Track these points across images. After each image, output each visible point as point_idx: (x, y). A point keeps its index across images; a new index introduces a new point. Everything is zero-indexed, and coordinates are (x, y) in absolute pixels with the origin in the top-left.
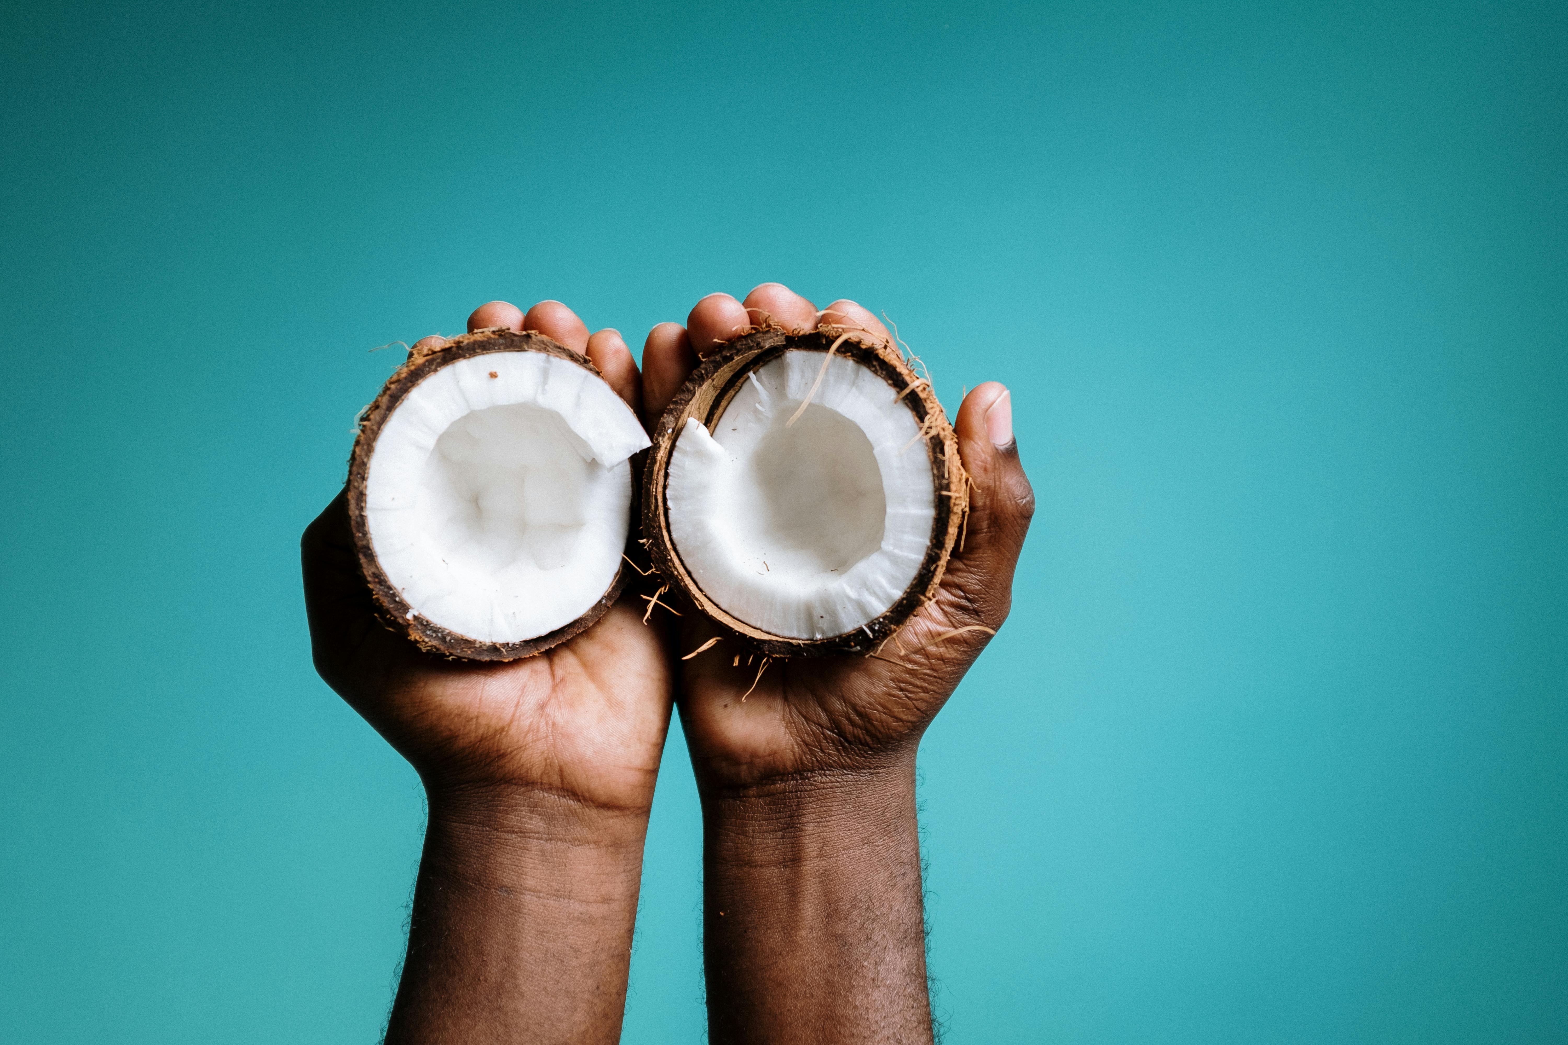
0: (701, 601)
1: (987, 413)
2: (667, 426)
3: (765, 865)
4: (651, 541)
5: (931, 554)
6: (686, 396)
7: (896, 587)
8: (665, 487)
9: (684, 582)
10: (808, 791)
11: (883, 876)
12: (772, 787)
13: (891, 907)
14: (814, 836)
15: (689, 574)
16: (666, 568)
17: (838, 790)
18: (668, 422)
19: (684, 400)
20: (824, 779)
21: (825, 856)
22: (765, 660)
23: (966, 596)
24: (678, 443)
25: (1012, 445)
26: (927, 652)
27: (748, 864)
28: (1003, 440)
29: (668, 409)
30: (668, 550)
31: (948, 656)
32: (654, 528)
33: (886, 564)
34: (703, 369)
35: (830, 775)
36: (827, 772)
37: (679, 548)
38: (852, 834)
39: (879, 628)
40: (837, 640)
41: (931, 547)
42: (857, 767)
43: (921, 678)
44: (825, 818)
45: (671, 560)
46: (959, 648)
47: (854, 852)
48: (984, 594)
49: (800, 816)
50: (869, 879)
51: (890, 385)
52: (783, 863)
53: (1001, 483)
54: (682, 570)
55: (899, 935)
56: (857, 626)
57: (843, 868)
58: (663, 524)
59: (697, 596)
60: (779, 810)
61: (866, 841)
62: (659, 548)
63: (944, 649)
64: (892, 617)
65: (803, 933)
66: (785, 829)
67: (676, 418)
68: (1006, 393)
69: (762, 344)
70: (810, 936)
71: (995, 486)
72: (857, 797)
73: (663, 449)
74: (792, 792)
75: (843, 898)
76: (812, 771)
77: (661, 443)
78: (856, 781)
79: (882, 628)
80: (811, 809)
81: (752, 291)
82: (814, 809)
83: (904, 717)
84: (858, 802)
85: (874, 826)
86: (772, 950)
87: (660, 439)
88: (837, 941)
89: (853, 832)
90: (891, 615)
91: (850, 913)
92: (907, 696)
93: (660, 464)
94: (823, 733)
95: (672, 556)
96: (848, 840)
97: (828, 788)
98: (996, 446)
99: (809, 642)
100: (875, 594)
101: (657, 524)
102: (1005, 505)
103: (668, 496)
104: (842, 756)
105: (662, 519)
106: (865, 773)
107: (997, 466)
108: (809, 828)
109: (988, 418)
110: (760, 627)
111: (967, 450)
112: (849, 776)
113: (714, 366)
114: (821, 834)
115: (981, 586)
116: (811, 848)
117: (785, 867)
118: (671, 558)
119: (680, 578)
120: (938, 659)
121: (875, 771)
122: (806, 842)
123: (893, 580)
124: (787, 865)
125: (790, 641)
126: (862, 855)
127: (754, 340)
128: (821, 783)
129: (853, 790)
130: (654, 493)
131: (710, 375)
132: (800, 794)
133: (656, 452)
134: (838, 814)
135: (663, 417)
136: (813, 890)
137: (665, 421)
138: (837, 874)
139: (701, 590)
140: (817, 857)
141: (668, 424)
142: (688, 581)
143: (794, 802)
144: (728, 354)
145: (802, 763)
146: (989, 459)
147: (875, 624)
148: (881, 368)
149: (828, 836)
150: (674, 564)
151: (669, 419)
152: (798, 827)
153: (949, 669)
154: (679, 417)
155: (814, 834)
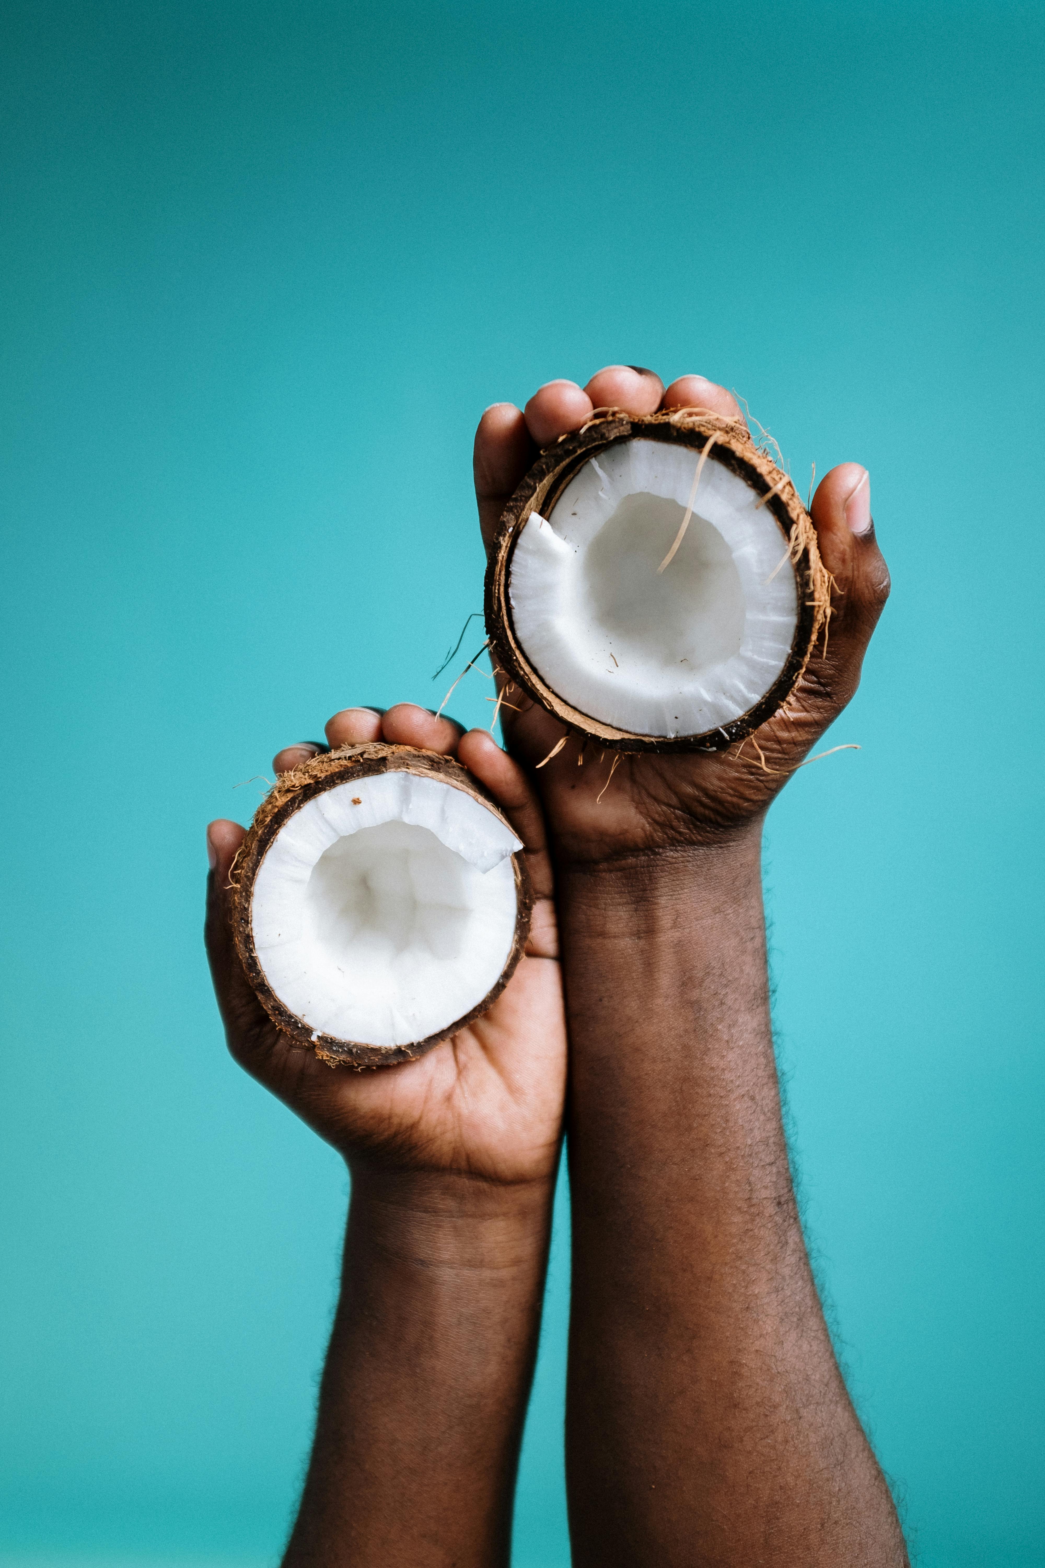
0: (550, 700)
1: (847, 503)
2: (507, 525)
3: (618, 937)
4: (495, 642)
5: (792, 661)
6: (527, 492)
7: (755, 692)
8: (507, 586)
9: (531, 682)
10: (660, 866)
11: (734, 941)
12: (623, 862)
13: (742, 971)
14: (668, 909)
15: (535, 671)
16: (511, 667)
17: (690, 865)
18: (508, 520)
19: (524, 496)
20: (676, 855)
21: (679, 928)
22: (617, 757)
23: (819, 681)
24: (519, 541)
25: (870, 530)
26: (780, 738)
27: (601, 935)
28: (861, 527)
29: (508, 507)
30: (513, 650)
31: (800, 739)
32: (498, 629)
33: (744, 669)
34: (544, 463)
35: (681, 851)
36: (679, 848)
37: (525, 646)
38: (704, 905)
39: (736, 731)
40: (692, 740)
41: (792, 654)
42: (708, 843)
43: (773, 762)
44: (678, 891)
45: (517, 660)
46: (810, 730)
47: (707, 922)
48: (838, 678)
49: (653, 890)
50: (721, 946)
51: (749, 486)
52: (638, 935)
53: (859, 572)
54: (527, 669)
55: (750, 997)
56: (712, 727)
57: (696, 938)
58: (506, 623)
59: (545, 695)
60: (632, 883)
61: (717, 910)
62: (503, 648)
63: (796, 733)
64: (750, 720)
65: (659, 1001)
66: (637, 902)
67: (516, 516)
68: (866, 475)
69: (607, 435)
70: (667, 1004)
71: (853, 576)
72: (708, 870)
73: (504, 548)
74: (643, 867)
75: (697, 966)
76: (663, 847)
77: (502, 542)
78: (707, 855)
79: (740, 731)
80: (664, 883)
81: (595, 375)
82: (666, 883)
83: (756, 798)
84: (710, 875)
85: (725, 895)
86: (629, 1019)
87: (501, 538)
88: (692, 1007)
89: (705, 903)
90: (750, 718)
91: (703, 981)
92: (758, 779)
93: (502, 564)
94: (674, 813)
95: (518, 656)
96: (700, 911)
97: (680, 863)
98: (855, 534)
99: (662, 739)
100: (732, 698)
101: (501, 625)
102: (863, 593)
103: (510, 595)
104: (693, 834)
105: (505, 618)
106: (715, 847)
107: (856, 555)
108: (663, 901)
109: (848, 507)
110: (611, 724)
111: (826, 542)
112: (701, 851)
113: (555, 460)
114: (674, 906)
115: (834, 671)
116: (665, 919)
117: (639, 938)
118: (517, 658)
119: (527, 677)
120: (790, 743)
121: (725, 845)
122: (660, 914)
123: (751, 685)
124: (641, 937)
125: (643, 739)
126: (714, 924)
127: (598, 431)
128: (673, 858)
129: (704, 864)
130: (497, 595)
131: (551, 469)
132: (653, 870)
133: (497, 552)
134: (690, 887)
135: (503, 515)
136: (668, 960)
137: (505, 519)
138: (691, 944)
139: (548, 687)
140: (671, 929)
141: (509, 523)
142: (534, 679)
143: (646, 876)
144: (571, 448)
145: (653, 840)
146: (848, 549)
147: (732, 727)
148: (740, 467)
149: (682, 908)
150: (519, 664)
151: (510, 517)
152: (652, 901)
153: (799, 750)
154: (520, 515)
155: (667, 907)
